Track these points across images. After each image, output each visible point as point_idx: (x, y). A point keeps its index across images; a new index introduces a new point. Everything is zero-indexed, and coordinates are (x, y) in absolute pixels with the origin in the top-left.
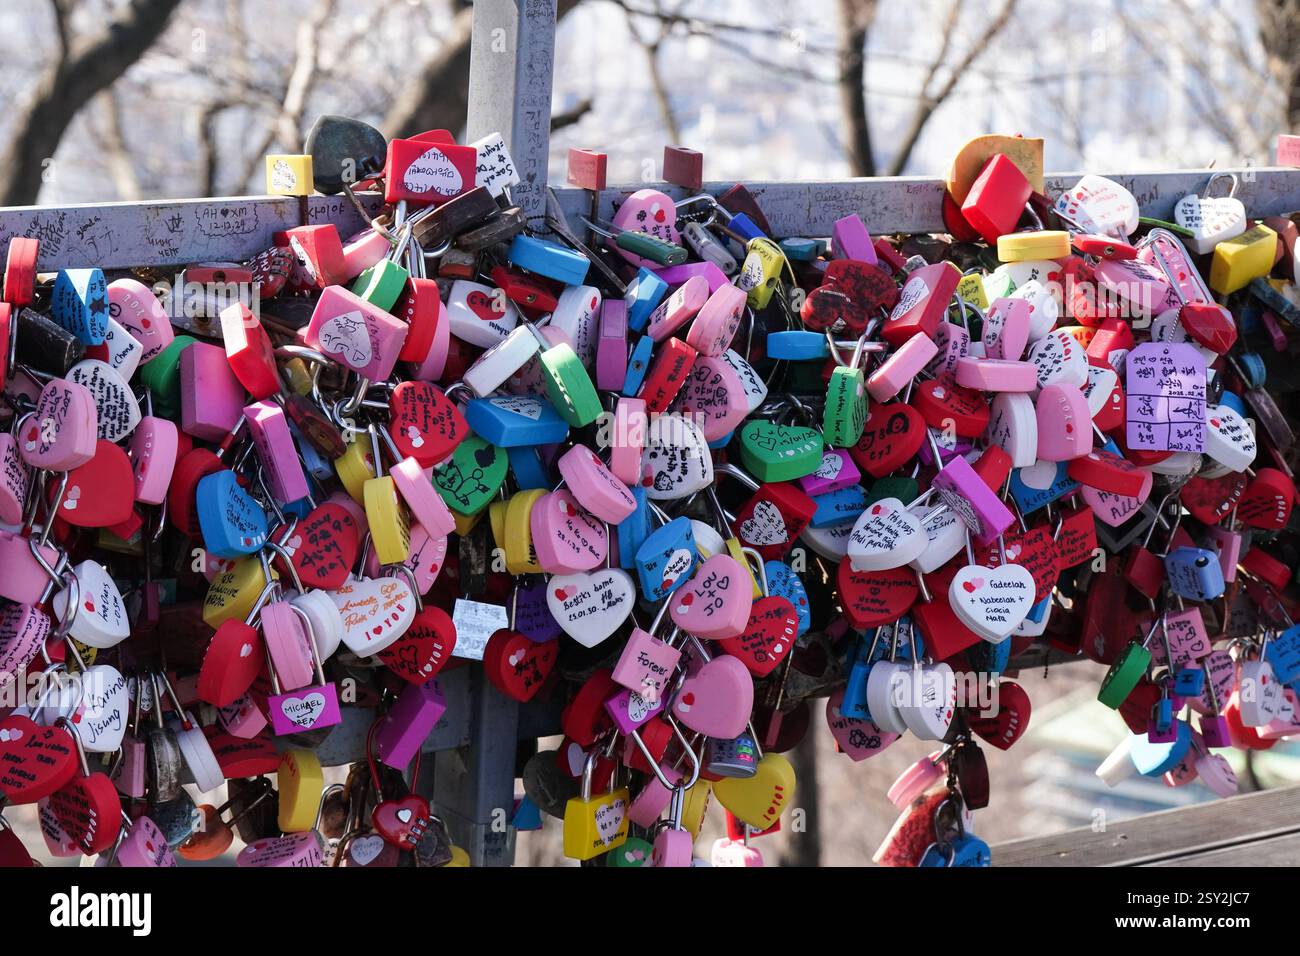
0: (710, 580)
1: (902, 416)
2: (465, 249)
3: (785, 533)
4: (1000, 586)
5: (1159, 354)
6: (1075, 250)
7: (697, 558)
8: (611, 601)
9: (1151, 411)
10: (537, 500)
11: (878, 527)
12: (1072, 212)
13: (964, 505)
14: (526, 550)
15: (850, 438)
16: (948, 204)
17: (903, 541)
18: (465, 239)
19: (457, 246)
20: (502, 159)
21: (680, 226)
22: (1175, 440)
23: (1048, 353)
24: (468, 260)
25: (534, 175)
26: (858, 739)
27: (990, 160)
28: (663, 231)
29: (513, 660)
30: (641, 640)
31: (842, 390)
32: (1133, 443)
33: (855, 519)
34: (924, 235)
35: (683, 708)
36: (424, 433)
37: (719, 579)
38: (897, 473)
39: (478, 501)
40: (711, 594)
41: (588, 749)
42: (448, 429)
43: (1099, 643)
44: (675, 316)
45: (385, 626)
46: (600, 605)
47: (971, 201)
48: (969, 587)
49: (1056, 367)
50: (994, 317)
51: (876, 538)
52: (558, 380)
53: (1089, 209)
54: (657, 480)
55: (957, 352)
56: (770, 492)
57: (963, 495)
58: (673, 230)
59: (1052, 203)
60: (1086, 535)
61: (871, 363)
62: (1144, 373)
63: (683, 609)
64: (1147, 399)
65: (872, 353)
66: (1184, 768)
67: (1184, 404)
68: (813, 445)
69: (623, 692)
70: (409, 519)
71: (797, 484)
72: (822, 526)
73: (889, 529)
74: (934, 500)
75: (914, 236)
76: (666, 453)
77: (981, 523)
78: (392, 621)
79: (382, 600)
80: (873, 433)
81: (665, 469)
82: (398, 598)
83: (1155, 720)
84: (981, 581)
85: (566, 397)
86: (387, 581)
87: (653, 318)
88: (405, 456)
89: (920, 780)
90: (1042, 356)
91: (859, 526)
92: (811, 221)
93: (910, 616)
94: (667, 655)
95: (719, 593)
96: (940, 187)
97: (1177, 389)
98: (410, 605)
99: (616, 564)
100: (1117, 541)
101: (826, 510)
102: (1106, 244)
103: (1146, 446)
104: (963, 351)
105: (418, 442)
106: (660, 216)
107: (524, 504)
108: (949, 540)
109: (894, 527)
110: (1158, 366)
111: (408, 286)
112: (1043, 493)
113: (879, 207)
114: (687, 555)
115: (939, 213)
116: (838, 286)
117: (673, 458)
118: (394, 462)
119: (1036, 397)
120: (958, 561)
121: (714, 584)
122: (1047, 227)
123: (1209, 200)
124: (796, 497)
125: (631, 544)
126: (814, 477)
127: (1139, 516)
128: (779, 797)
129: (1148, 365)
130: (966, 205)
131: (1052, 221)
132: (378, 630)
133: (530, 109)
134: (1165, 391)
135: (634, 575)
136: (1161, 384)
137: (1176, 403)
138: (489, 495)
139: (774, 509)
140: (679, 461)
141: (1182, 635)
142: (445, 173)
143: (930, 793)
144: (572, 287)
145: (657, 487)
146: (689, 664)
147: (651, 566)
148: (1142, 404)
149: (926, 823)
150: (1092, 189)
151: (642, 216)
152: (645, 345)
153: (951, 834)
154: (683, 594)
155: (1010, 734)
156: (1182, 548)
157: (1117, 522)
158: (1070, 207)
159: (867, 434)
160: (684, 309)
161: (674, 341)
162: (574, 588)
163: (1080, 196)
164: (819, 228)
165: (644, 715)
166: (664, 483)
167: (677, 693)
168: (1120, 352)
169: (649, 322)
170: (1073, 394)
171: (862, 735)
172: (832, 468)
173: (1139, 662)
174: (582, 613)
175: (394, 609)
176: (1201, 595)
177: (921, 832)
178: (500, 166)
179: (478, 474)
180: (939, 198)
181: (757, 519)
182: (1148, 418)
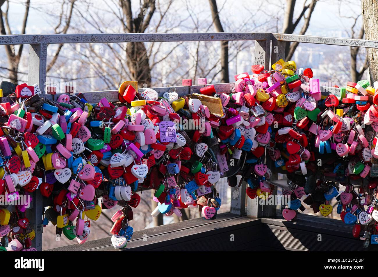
0: (86, 169)
1: (118, 137)
2: (33, 106)
3: (97, 161)
4: (141, 168)
5: (166, 123)
6: (147, 103)
7: (83, 165)
8: (67, 174)
9: (165, 135)
10: (52, 155)
11: (116, 158)
12: (145, 96)
13: (134, 153)
14: (51, 165)
15: (109, 142)
16: (120, 96)
17: (122, 160)
18: (34, 104)
19: (31, 106)
20: (38, 89)
21: (70, 101)
22: (170, 140)
23: (145, 123)
24: (34, 109)
25: (43, 92)
26: (109, 204)
27: (128, 86)
28: (67, 102)
29: (46, 188)
30: (74, 182)
31: (107, 132)
32: (162, 141)
33: (111, 157)
34: (115, 102)
35: (81, 195)
36: (31, 142)
37: (88, 169)
38: (118, 148)
39: (41, 155)
40: (87, 172)
41: (61, 206)
42: (36, 141)
43: (153, 185)
44: (75, 118)
45: (27, 180)
46: (65, 175)
47: (125, 94)
48: (135, 169)
49: (147, 126)
50: (134, 117)
51: (116, 160)
52: (56, 131)
53: (148, 95)
54: (74, 150)
55: (127, 124)
56: (95, 152)
57: (133, 151)
58: (69, 102)
59: (140, 94)
60: (153, 161)
61: (112, 126)
62: (163, 127)
63: (81, 175)
64: (164, 132)
65: (111, 124)
66: (170, 212)
67: (171, 133)
68: (102, 143)
69: (69, 192)
70: (30, 158)
71: (99, 151)
72: (104, 159)
73: (118, 158)
74: (126, 153)
75: (113, 102)
76: (75, 145)
77: (137, 156)
78: (28, 179)
79: (25, 175)
80: (113, 140)
81: (75, 148)
82: (29, 174)
83: (166, 200)
84: (138, 167)
85: (58, 134)
86: (26, 171)
87: (70, 119)
88: (28, 147)
89: (118, 215)
90: (144, 124)
91: (112, 158)
92: (93, 100)
93: (122, 176)
94: (78, 184)
95: (88, 171)
96: (118, 92)
97: (170, 130)
98: (31, 175)
99: (68, 167)
100: (157, 162)
101: (105, 156)
102: (154, 102)
103: (165, 141)
104: (128, 124)
105: (30, 144)
106: (67, 99)
107: (50, 156)
108: (130, 160)
109: (119, 158)
110: (166, 126)
111: (25, 114)
112: (146, 151)
113: (106, 96)
114: (82, 165)
115: (118, 97)
116: (103, 112)
117: (77, 146)
118: (26, 148)
119: (144, 132)
120: (133, 164)
121: (87, 170)
122: (139, 99)
123: (170, 93)
124: (99, 153)
125: (71, 163)
126: (102, 149)
127: (162, 157)
128: (99, 213)
129: (164, 125)
130: (124, 96)
131: (140, 98)
132: (25, 181)
133: (42, 79)
134: (167, 130)
135: (71, 169)
136: (167, 129)
137: (170, 133)
138: (42, 154)
139: (95, 156)
140: (78, 146)
141: (171, 182)
142: (28, 92)
143: (121, 217)
144: (54, 113)
145: (74, 152)
146: (82, 187)
147: (75, 167)
148: (163, 133)
149: (120, 224)
150: (148, 91)
151: (63, 99)
152: (70, 124)
153: (125, 226)
154: (81, 172)
155: (136, 204)
156: (170, 163)
157: (158, 158)
158: (144, 95)
159: (112, 140)
160: (77, 116)
161: (76, 123)
162: (60, 172)
163: (146, 93)
164: (95, 101)
165: (74, 197)
166: (75, 151)
167: (80, 192)
168: (158, 123)
169: (69, 120)
170: (152, 131)
171: (110, 203)
172: (105, 147)
173: (162, 188)
174: (62, 177)
175: (28, 177)
176: (175, 173)
177: (119, 226)
178: (38, 90)
179: (40, 150)
180: (117, 94)
181: (92, 158)
182: (165, 136)
